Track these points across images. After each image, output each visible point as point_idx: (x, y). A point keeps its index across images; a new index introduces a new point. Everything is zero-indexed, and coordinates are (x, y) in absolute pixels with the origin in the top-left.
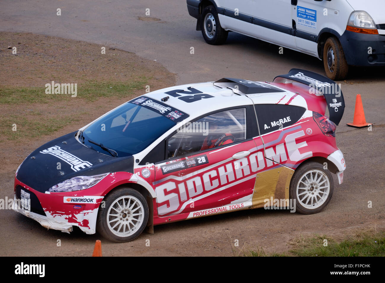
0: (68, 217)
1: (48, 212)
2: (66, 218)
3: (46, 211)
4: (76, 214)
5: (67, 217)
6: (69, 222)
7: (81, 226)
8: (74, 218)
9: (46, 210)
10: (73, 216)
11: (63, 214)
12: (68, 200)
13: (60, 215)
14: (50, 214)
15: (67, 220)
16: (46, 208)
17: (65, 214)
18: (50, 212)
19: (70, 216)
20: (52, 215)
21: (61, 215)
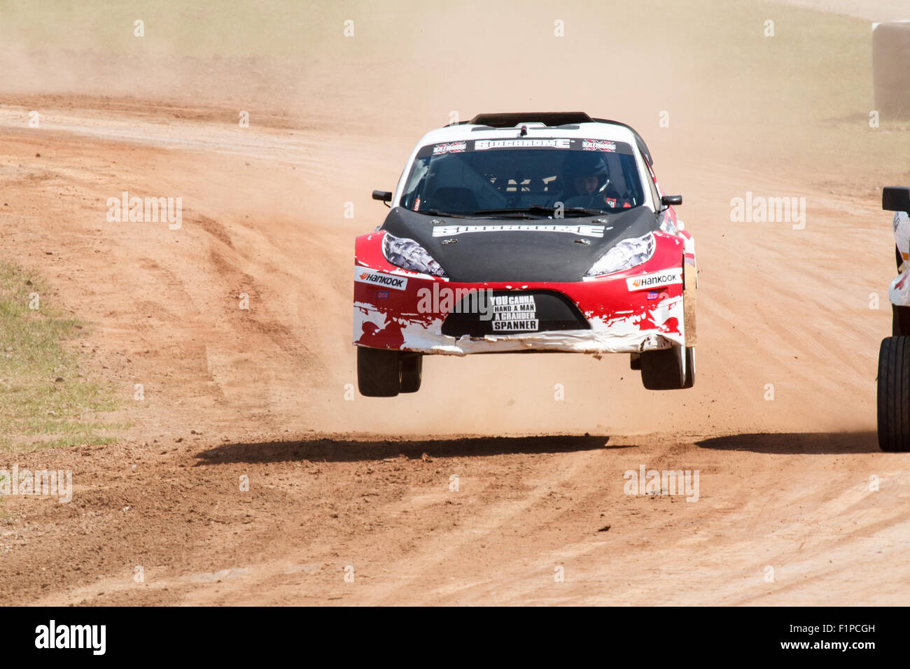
0: (639, 320)
1: (597, 318)
2: (636, 323)
3: (592, 317)
4: (653, 310)
5: (638, 318)
6: (642, 328)
7: (666, 332)
8: (650, 320)
9: (593, 315)
10: (649, 316)
11: (628, 315)
12: (636, 285)
13: (624, 317)
14: (602, 320)
15: (638, 326)
16: (591, 310)
17: (634, 314)
18: (601, 317)
19: (644, 316)
20: (606, 322)
21: (624, 319)
